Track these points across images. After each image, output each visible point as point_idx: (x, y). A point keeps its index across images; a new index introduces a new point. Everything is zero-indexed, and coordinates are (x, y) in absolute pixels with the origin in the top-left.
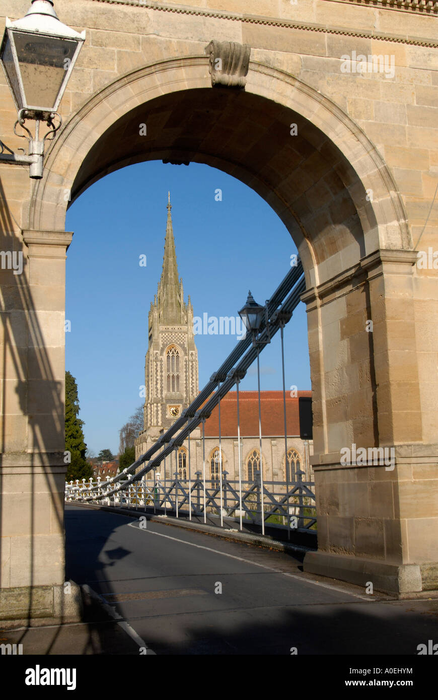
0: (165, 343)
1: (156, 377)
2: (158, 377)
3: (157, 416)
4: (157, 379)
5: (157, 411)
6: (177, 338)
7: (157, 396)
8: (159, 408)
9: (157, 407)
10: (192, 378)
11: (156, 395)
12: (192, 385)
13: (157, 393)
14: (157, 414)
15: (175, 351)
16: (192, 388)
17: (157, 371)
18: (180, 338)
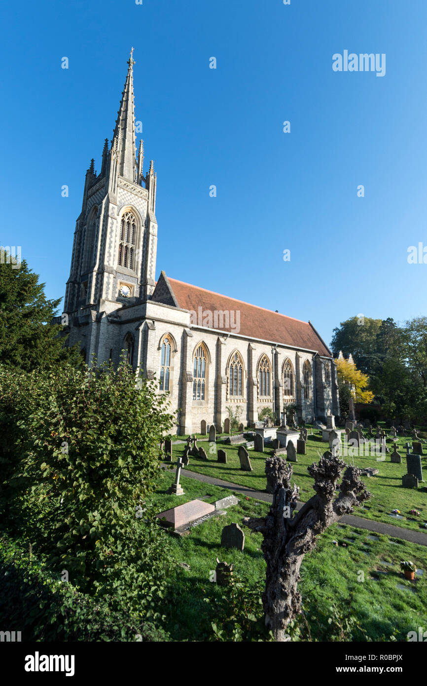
0: (123, 201)
1: (110, 239)
2: (112, 239)
3: (107, 290)
4: (111, 242)
5: (108, 284)
6: (136, 201)
7: (109, 264)
8: (111, 281)
9: (109, 278)
10: (151, 254)
11: (108, 262)
12: (151, 263)
13: (110, 260)
14: (108, 289)
15: (132, 218)
16: (150, 267)
17: (112, 231)
18: (140, 203)
